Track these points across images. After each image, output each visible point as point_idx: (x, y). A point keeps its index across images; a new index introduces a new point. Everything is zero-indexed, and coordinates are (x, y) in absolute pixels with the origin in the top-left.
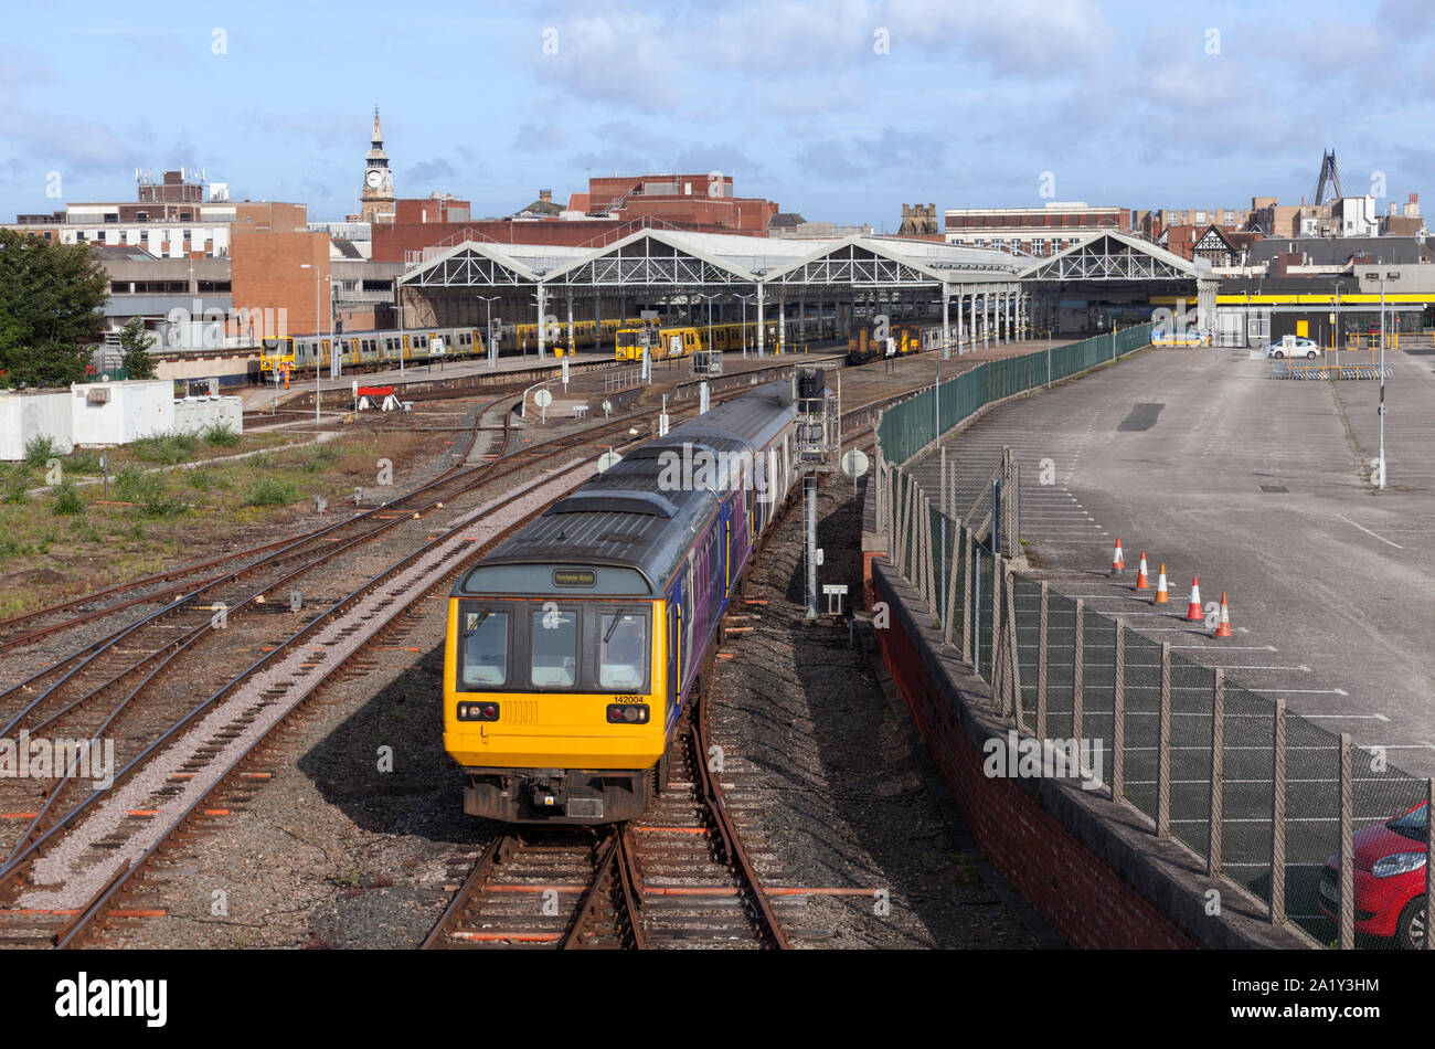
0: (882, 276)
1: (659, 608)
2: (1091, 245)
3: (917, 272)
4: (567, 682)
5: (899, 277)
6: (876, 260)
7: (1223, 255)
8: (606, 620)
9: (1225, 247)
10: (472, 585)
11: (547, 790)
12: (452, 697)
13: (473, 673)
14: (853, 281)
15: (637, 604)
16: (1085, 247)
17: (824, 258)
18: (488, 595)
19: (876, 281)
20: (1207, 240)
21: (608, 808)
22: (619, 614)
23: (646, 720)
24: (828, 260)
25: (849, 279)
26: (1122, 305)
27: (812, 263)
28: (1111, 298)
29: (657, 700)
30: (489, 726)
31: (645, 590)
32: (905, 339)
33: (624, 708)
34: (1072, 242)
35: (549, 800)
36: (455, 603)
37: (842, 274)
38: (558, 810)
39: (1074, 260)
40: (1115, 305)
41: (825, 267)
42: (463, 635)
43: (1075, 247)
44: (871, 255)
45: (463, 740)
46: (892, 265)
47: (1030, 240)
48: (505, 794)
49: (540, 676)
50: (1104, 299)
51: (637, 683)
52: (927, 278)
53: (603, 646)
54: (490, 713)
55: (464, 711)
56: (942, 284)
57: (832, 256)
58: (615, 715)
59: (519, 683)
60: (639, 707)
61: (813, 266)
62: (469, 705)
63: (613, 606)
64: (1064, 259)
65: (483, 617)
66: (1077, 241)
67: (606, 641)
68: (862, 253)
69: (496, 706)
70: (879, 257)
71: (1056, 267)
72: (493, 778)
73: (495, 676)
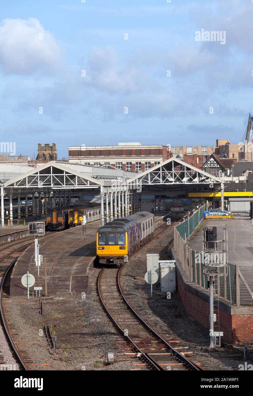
0: (68, 183)
1: (126, 233)
2: (165, 166)
3: (87, 181)
4: (114, 244)
5: (77, 183)
6: (65, 174)
7: (218, 171)
8: (119, 235)
9: (218, 166)
10: (100, 231)
11: (111, 259)
12: (98, 246)
13: (100, 243)
14: (52, 186)
15: (124, 233)
16: (162, 167)
17: (37, 173)
18: (102, 232)
19: (65, 186)
20: (209, 162)
21: (120, 262)
22: (121, 234)
23: (125, 249)
24: (39, 175)
25: (50, 185)
26: (173, 198)
27: (30, 176)
28: (167, 194)
29: (126, 246)
30: (103, 250)
31: (124, 231)
32: (76, 216)
33: (122, 247)
34: (156, 164)
35: (112, 260)
36: (98, 233)
37: (46, 182)
38: (113, 262)
39: (156, 174)
40: (169, 198)
41: (37, 179)
42: (99, 238)
43: (157, 167)
44: (62, 172)
45: (99, 252)
46: (73, 177)
47: (115, 163)
48: (105, 260)
49: (110, 243)
50: (163, 194)
51: (124, 244)
52: (92, 184)
53: (119, 239)
54: (103, 248)
55: (99, 248)
56: (100, 187)
57: (41, 172)
58: (121, 248)
59: (107, 244)
60: (124, 247)
61: (31, 178)
62: (100, 247)
63: (120, 233)
64: (151, 173)
65: (102, 235)
66: (159, 163)
67: (119, 238)
68: (57, 171)
69: (104, 247)
70: (66, 173)
71: (146, 178)
72: (103, 258)
73: (103, 243)
